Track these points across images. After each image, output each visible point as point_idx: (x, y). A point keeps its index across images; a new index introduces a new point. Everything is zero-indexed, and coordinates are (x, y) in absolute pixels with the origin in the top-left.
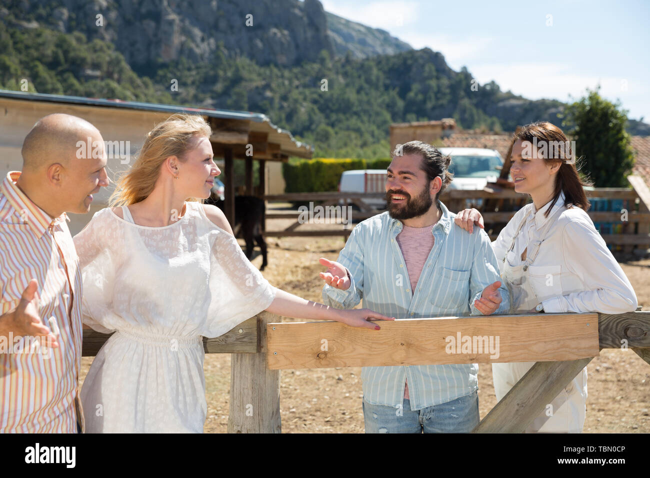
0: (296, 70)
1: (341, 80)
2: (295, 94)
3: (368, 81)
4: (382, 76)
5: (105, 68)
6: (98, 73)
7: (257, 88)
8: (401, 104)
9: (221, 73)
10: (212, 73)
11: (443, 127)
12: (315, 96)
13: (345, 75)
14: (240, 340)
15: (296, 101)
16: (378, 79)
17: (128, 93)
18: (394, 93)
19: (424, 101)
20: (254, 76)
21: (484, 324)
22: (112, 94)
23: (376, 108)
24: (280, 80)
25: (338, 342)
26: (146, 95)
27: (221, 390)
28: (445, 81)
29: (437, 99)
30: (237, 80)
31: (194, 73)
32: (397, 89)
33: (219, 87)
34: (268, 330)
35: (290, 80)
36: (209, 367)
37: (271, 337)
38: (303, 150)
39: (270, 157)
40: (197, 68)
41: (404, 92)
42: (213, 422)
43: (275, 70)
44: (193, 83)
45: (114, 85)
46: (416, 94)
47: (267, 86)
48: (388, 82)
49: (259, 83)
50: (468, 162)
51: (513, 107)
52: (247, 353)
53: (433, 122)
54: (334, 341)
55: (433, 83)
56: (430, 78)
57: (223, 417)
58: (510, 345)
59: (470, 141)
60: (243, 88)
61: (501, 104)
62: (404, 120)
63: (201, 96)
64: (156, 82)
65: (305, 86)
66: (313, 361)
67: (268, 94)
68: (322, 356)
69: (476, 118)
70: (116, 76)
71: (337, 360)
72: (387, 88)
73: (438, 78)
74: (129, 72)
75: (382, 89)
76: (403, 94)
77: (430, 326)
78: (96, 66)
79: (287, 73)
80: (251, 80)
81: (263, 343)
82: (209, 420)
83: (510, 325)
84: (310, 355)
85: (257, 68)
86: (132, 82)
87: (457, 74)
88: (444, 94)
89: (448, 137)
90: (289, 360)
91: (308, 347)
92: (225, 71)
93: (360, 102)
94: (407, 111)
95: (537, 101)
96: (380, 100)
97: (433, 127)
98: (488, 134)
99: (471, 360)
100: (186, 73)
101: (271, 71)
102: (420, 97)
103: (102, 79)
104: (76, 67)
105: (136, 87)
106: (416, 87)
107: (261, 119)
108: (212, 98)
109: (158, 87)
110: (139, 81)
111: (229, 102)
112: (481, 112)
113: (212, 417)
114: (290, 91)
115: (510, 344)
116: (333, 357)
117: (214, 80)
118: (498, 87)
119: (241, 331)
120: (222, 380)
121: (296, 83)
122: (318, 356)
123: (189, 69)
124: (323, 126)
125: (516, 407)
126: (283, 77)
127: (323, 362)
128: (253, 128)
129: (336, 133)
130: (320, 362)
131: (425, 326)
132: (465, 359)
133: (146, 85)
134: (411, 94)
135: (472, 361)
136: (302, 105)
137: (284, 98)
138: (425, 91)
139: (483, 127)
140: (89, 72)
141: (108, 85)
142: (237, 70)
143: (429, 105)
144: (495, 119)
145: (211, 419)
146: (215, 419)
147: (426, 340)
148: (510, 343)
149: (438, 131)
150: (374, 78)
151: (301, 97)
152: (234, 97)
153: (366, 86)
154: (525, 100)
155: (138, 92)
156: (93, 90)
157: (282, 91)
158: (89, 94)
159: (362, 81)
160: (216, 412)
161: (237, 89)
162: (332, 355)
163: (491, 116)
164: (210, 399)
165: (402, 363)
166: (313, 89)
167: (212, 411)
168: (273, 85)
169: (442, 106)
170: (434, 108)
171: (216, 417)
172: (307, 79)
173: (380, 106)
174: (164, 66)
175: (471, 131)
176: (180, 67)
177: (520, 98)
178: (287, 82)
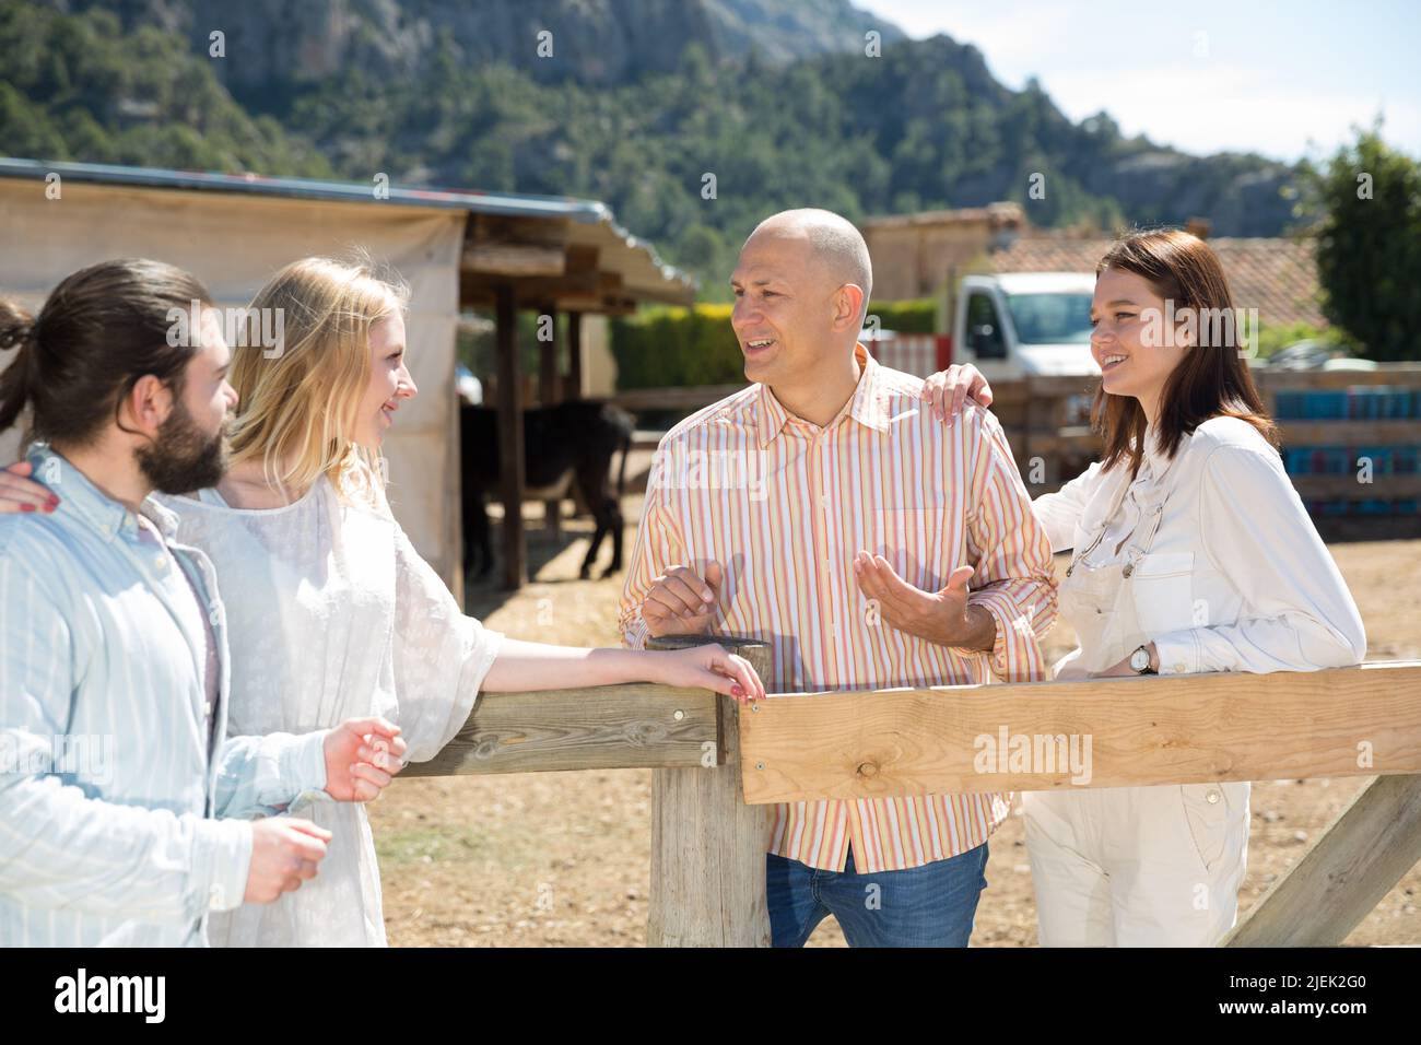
0: (628, 94)
1: (738, 115)
2: (626, 152)
3: (802, 117)
4: (834, 102)
5: (166, 94)
6: (149, 108)
7: (534, 139)
8: (881, 170)
9: (447, 104)
10: (425, 104)
11: (993, 225)
12: (676, 156)
13: (747, 102)
14: (678, 737)
15: (629, 169)
16: (825, 111)
17: (225, 156)
18: (864, 146)
19: (938, 163)
20: (527, 110)
21: (1249, 689)
22: (184, 157)
23: (822, 181)
24: (590, 120)
25: (904, 737)
26: (267, 159)
27: (533, 861)
28: (987, 114)
29: (969, 156)
30: (486, 120)
31: (381, 103)
32: (872, 136)
33: (443, 138)
34: (741, 711)
35: (615, 118)
36: (498, 808)
37: (748, 729)
38: (674, 287)
39: (596, 304)
40: (391, 92)
41: (887, 143)
42: (528, 935)
43: (579, 96)
44: (381, 129)
45: (191, 137)
46: (919, 146)
47: (560, 134)
48: (849, 117)
49: (539, 125)
50: (1062, 309)
51: (1150, 175)
52: (693, 766)
53: (968, 214)
54: (897, 736)
55: (959, 118)
56: (951, 105)
57: (550, 924)
58: (1313, 738)
59: (1059, 257)
60: (502, 142)
61: (1123, 167)
62: (891, 208)
63: (400, 160)
64: (292, 128)
65: (651, 131)
66: (848, 782)
67: (562, 152)
68: (869, 770)
69: (1064, 200)
70: (194, 114)
71: (907, 781)
72: (847, 132)
73: (970, 106)
74: (225, 105)
75: (835, 133)
76: (886, 146)
77: (1120, 695)
78: (145, 92)
79: (605, 102)
80: (519, 120)
81: (729, 743)
82: (518, 931)
83: (1309, 690)
84: (841, 768)
85: (533, 90)
86: (232, 128)
87: (1016, 96)
88: (985, 146)
89: (1005, 247)
90: (793, 781)
91: (836, 751)
92: (457, 99)
93: (785, 168)
94: (898, 185)
95: (1210, 158)
96: (830, 163)
97: (967, 224)
98: (1099, 238)
99: (1220, 773)
100: (363, 105)
101: (568, 98)
102: (928, 153)
103: (161, 121)
104: (96, 94)
105: (244, 140)
106: (917, 128)
107: (595, 215)
108: (428, 164)
109: (298, 139)
110: (249, 126)
111: (469, 172)
112: (1075, 187)
113: (522, 924)
114: (613, 145)
115: (1311, 735)
116: (895, 771)
117: (431, 120)
118: (1114, 127)
119: (679, 716)
120: (532, 838)
121: (628, 123)
122: (859, 770)
123: (370, 96)
124: (695, 229)
125: (1327, 883)
126: (596, 109)
127: (872, 785)
128: (576, 235)
129: (729, 244)
130: (864, 786)
131: (1109, 697)
132: (1205, 771)
133: (267, 136)
134: (906, 148)
135: (1221, 778)
136: (643, 177)
137: (601, 161)
138: (940, 139)
139: (1085, 222)
140: (129, 106)
141: (175, 139)
142: (486, 96)
143: (950, 172)
144: (1109, 203)
145: (521, 928)
146: (531, 931)
147: (1113, 730)
148: (1312, 732)
149: (980, 235)
150: (815, 109)
151: (639, 160)
152: (480, 162)
153: (797, 128)
154: (1181, 155)
155: (248, 152)
156: (141, 151)
157: (595, 144)
158: (130, 160)
159: (787, 119)
160: (531, 913)
161: (486, 143)
162: (892, 767)
163: (1099, 194)
164: (512, 882)
165: (1057, 784)
166: (669, 139)
167: (520, 910)
168: (575, 130)
169: (980, 175)
170: (962, 179)
171: (534, 925)
172: (655, 115)
173: (832, 175)
174: (310, 88)
175: (1057, 232)
176: (349, 90)
177: (1167, 150)
178: (606, 124)
